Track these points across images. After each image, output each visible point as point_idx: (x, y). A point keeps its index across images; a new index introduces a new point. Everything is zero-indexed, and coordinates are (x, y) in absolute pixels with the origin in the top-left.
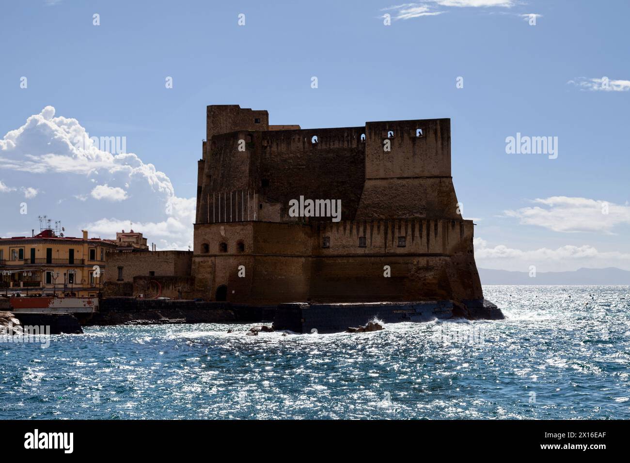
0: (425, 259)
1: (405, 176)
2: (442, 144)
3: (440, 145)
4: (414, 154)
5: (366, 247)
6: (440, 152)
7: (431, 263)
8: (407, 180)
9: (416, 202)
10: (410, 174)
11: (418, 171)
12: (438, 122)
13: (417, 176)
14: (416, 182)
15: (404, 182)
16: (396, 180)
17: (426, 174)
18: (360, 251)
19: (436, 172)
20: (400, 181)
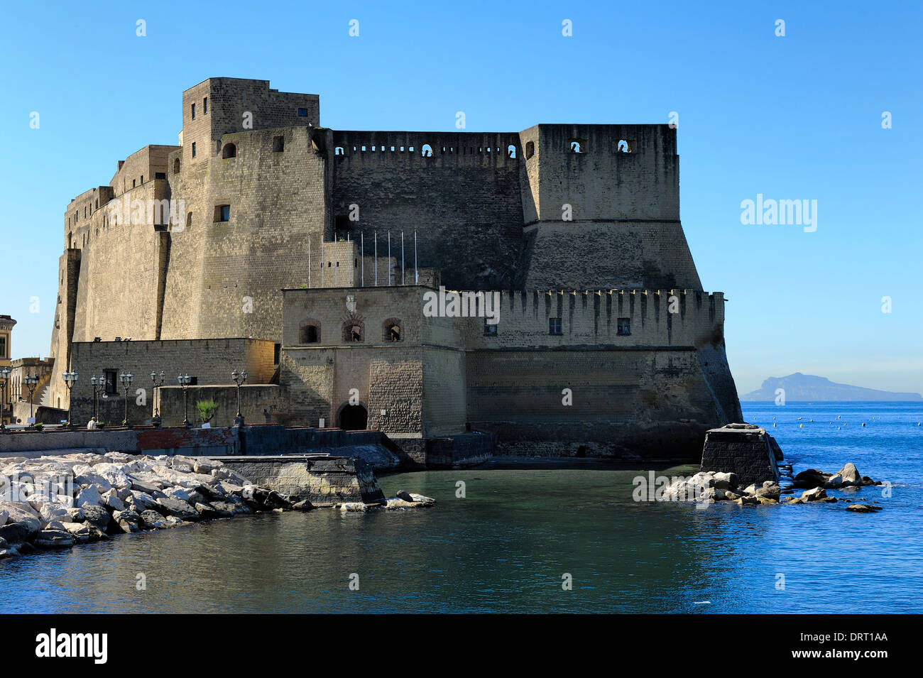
0: (666, 354)
1: (605, 217)
2: (666, 167)
3: (661, 170)
4: (620, 183)
5: (562, 335)
6: (661, 179)
7: (676, 363)
8: (610, 224)
9: (626, 262)
10: (613, 214)
11: (625, 211)
12: (659, 130)
13: (624, 218)
14: (624, 229)
15: (603, 228)
16: (589, 223)
17: (639, 215)
18: (553, 342)
19: (656, 213)
20: (596, 226)
